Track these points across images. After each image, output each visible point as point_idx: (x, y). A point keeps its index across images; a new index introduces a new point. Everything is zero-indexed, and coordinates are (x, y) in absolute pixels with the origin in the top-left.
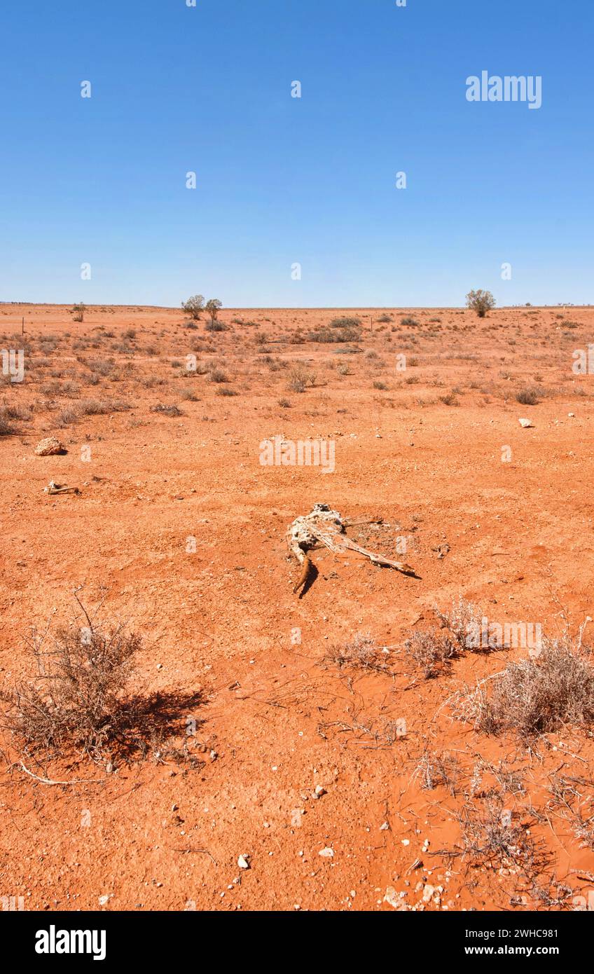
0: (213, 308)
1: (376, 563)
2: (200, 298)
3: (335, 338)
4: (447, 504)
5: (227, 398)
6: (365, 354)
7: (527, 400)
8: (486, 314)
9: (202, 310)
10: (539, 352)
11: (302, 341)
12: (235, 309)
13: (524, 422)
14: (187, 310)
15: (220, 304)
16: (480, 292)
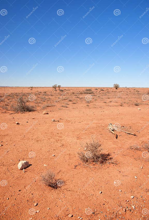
0: (59, 87)
1: (128, 133)
2: (56, 85)
3: (89, 93)
4: (134, 124)
5: (74, 104)
6: (98, 96)
7: (136, 105)
8: (118, 89)
9: (56, 87)
10: (134, 96)
11: (82, 94)
12: (68, 87)
13: (139, 109)
14: (53, 87)
15: (61, 86)
16: (116, 84)
